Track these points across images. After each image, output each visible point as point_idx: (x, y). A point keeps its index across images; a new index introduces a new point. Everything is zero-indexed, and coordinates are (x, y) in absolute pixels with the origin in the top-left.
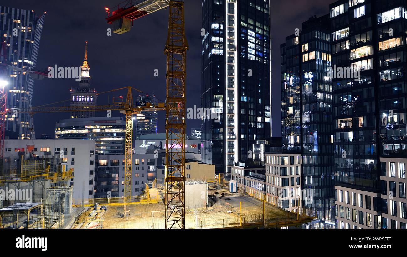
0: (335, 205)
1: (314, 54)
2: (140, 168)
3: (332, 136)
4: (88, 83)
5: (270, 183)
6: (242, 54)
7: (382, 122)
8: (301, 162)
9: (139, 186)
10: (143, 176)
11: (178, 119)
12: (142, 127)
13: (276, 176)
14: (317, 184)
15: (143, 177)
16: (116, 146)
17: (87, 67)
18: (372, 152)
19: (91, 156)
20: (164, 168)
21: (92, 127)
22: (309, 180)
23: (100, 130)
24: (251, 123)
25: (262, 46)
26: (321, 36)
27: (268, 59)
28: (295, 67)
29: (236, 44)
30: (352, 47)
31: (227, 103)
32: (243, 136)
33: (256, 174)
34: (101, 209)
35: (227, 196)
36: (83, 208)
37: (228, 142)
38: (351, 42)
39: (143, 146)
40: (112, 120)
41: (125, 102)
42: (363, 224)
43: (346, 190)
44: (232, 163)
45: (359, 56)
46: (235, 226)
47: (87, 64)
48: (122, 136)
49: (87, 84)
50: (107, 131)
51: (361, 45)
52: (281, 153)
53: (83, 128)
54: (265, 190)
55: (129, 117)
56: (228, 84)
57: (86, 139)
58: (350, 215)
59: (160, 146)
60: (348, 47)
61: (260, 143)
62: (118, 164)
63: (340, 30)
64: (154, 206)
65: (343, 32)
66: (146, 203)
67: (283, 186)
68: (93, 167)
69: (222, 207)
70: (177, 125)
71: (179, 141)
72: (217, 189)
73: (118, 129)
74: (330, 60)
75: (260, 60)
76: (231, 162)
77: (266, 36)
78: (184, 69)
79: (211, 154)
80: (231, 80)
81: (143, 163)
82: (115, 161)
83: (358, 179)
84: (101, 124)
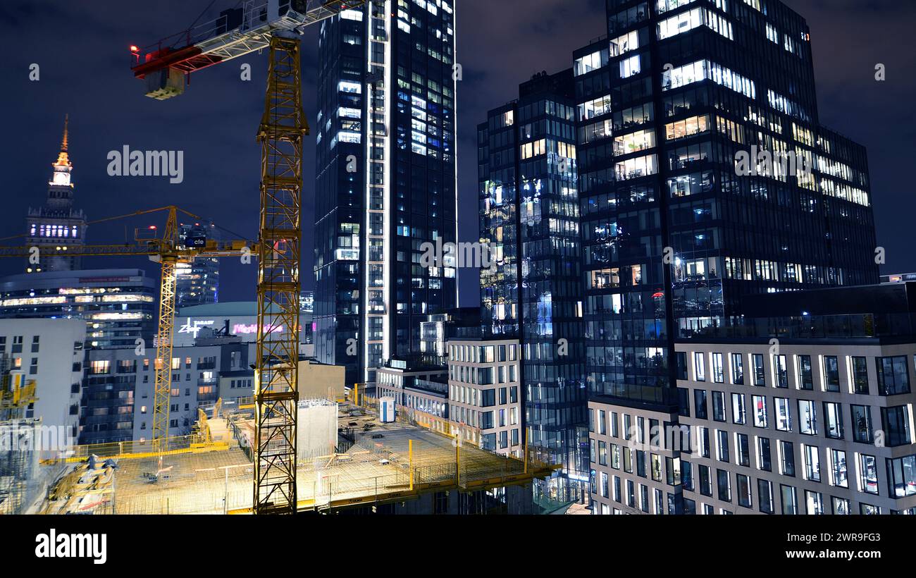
0: (589, 440)
1: (544, 145)
2: (183, 378)
3: (580, 304)
4: (67, 197)
5: (457, 400)
6: (400, 142)
7: (676, 274)
8: (519, 357)
9: (180, 415)
10: (187, 394)
11: (283, 273)
12: (184, 291)
13: (471, 385)
14: (551, 400)
15: (189, 395)
16: (126, 331)
17: (67, 165)
18: (658, 333)
19: (75, 353)
20: (253, 375)
21: (74, 292)
22: (535, 393)
23: (92, 296)
24: (418, 280)
25: (440, 128)
26: (555, 111)
27: (451, 153)
28: (506, 170)
29: (387, 122)
30: (617, 133)
31: (367, 240)
32: (399, 306)
33: (428, 383)
34: (104, 467)
35: (375, 430)
36: (63, 467)
37: (369, 318)
38: (615, 123)
39: (185, 329)
40: (119, 277)
41: (162, 239)
42: (646, 477)
43: (610, 410)
44: (378, 361)
45: (631, 149)
46: (399, 490)
47: (68, 158)
48: (141, 310)
49: (64, 201)
50: (107, 299)
51: (634, 128)
52: (481, 339)
53: (55, 293)
54: (446, 415)
55: (169, 270)
56: (370, 201)
57: (58, 316)
58: (619, 460)
59: (224, 329)
60: (608, 133)
61: (436, 319)
62: (134, 369)
63: (593, 99)
64: (221, 457)
65: (598, 104)
66: (203, 450)
67: (484, 406)
68: (79, 377)
69: (368, 452)
70: (282, 285)
71: (286, 317)
72: (352, 416)
73: (134, 296)
74: (574, 157)
75: (435, 155)
76: (376, 360)
77: (447, 109)
78: (299, 172)
79: (334, 343)
80: (377, 194)
81: (188, 366)
82: (126, 363)
83: (632, 387)
84: (95, 284)
